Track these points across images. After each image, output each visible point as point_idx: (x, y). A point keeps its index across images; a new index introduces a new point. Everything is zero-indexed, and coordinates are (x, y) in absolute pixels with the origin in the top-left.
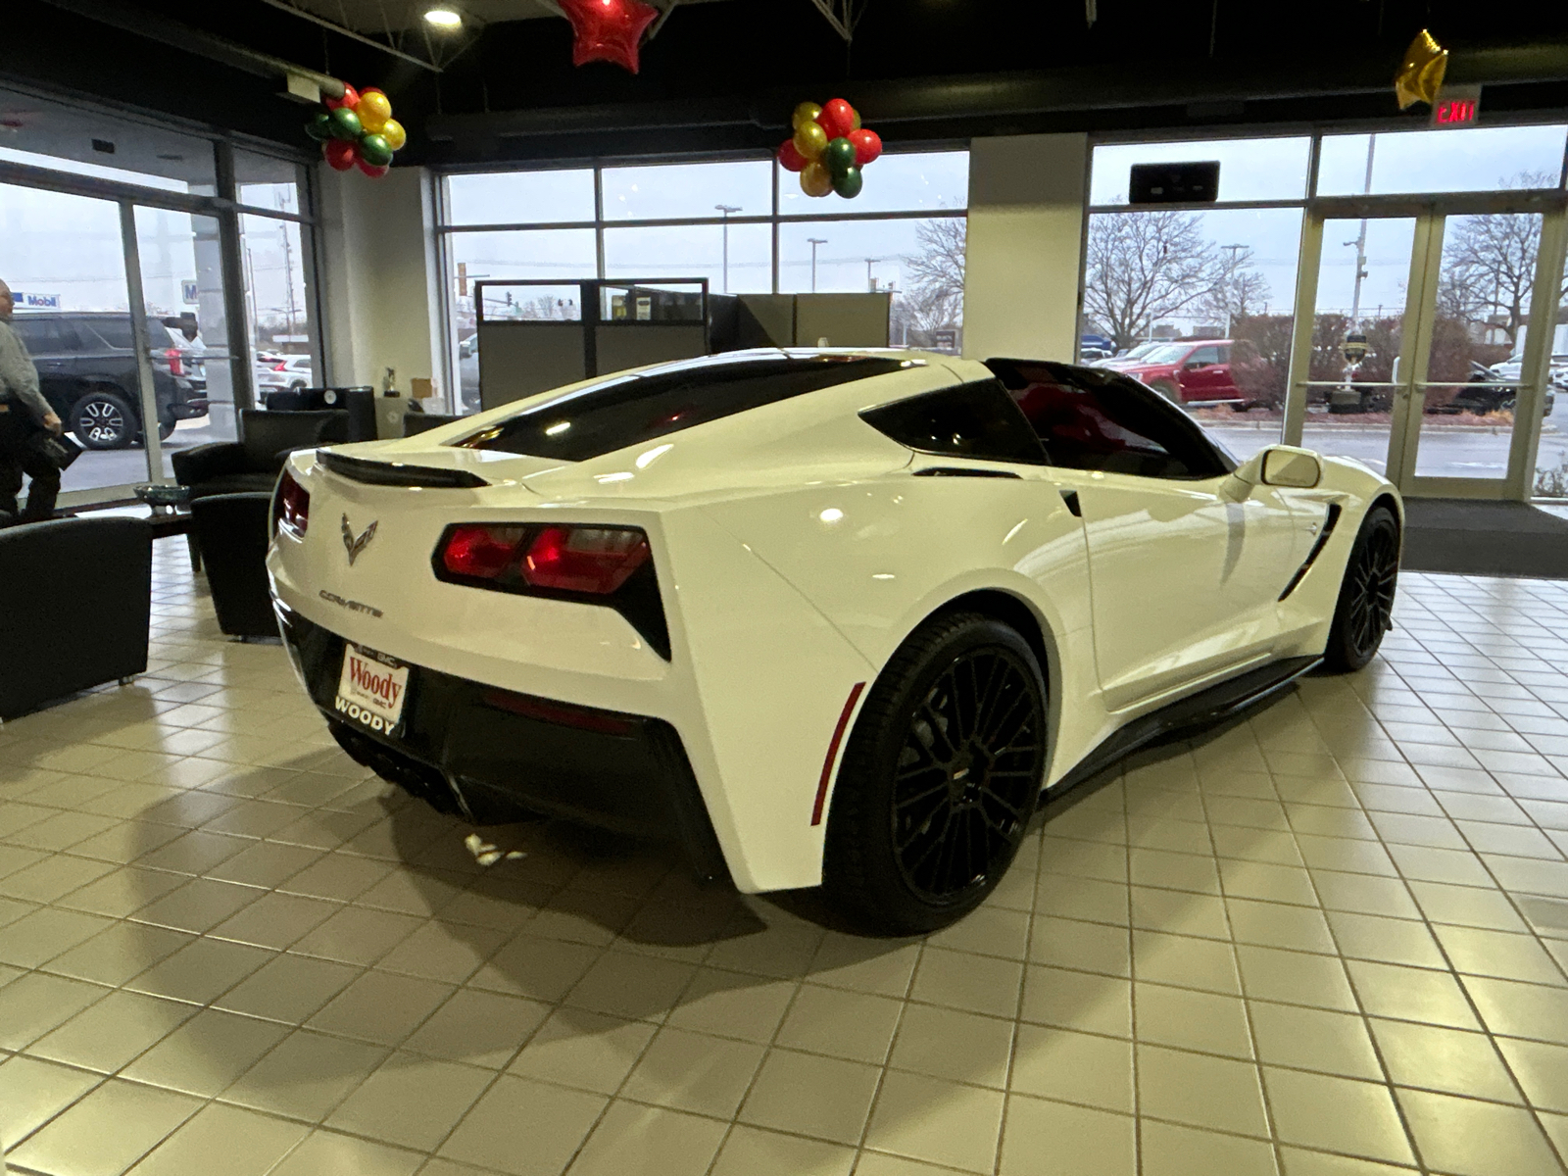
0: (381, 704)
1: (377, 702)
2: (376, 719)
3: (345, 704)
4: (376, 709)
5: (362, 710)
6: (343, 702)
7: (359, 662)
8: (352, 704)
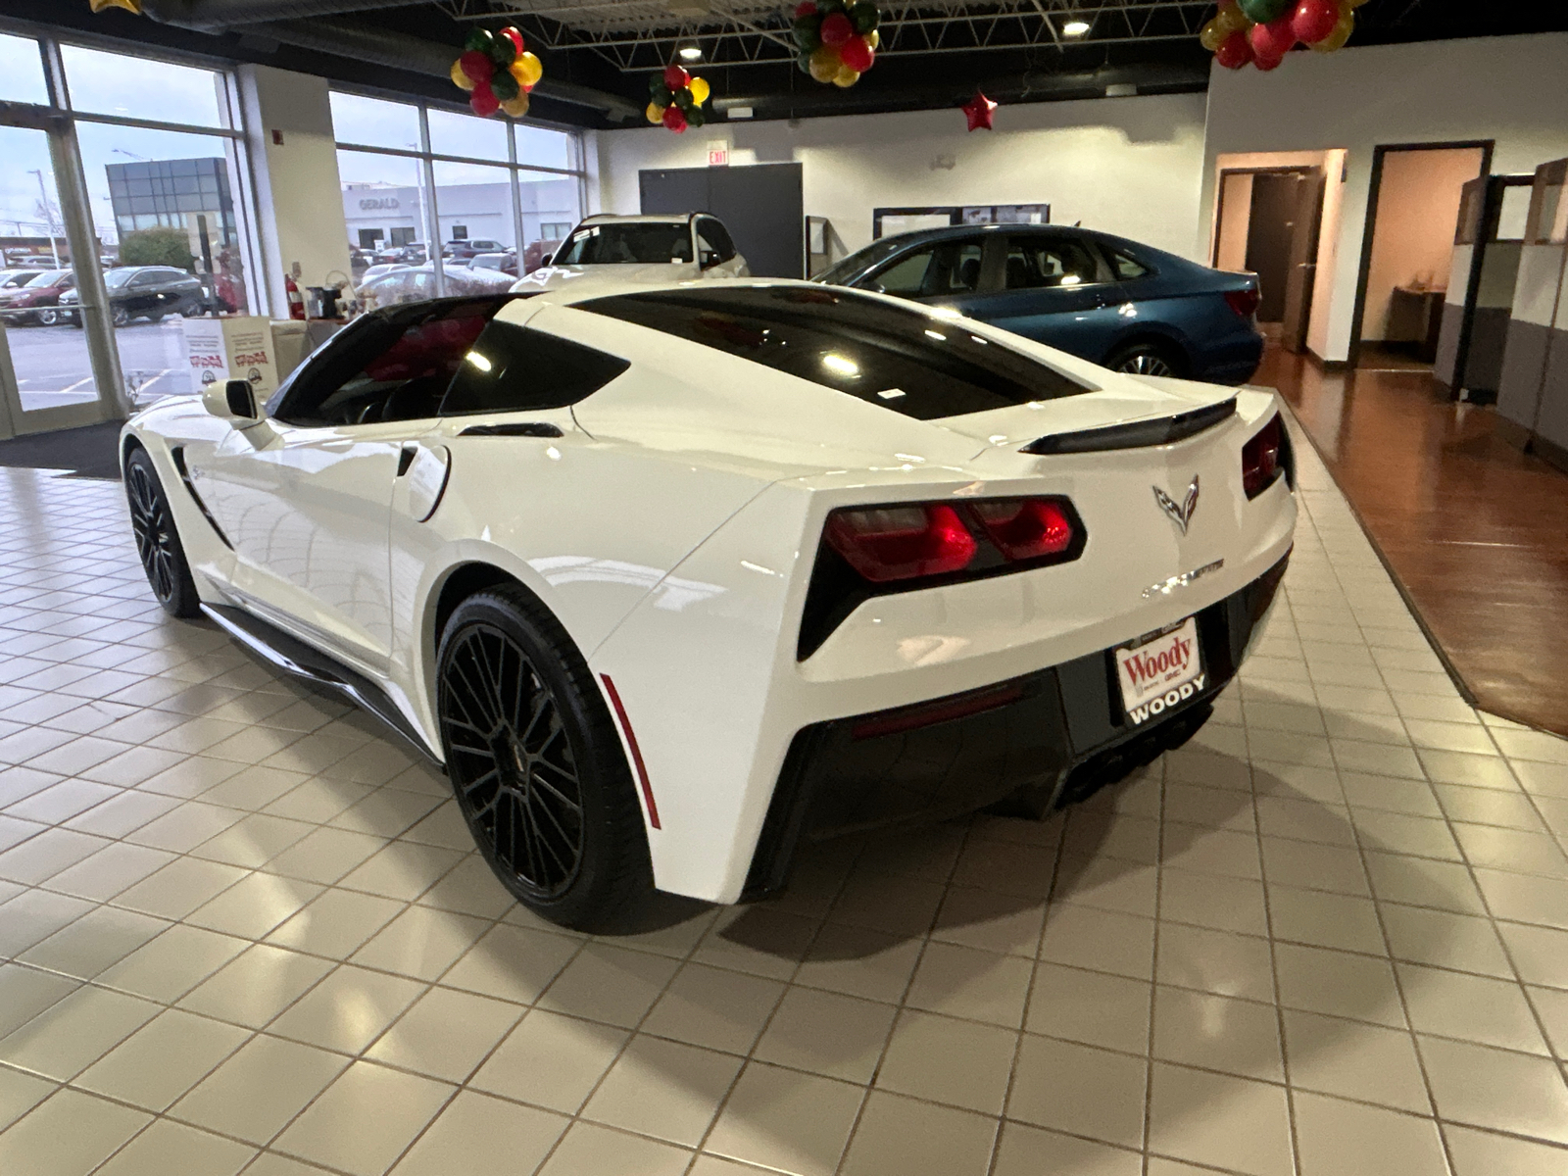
0: (1175, 674)
1: (1169, 677)
2: (1182, 690)
3: (1143, 710)
4: (1175, 682)
5: (1163, 697)
6: (1140, 711)
7: (1136, 659)
8: (1149, 703)
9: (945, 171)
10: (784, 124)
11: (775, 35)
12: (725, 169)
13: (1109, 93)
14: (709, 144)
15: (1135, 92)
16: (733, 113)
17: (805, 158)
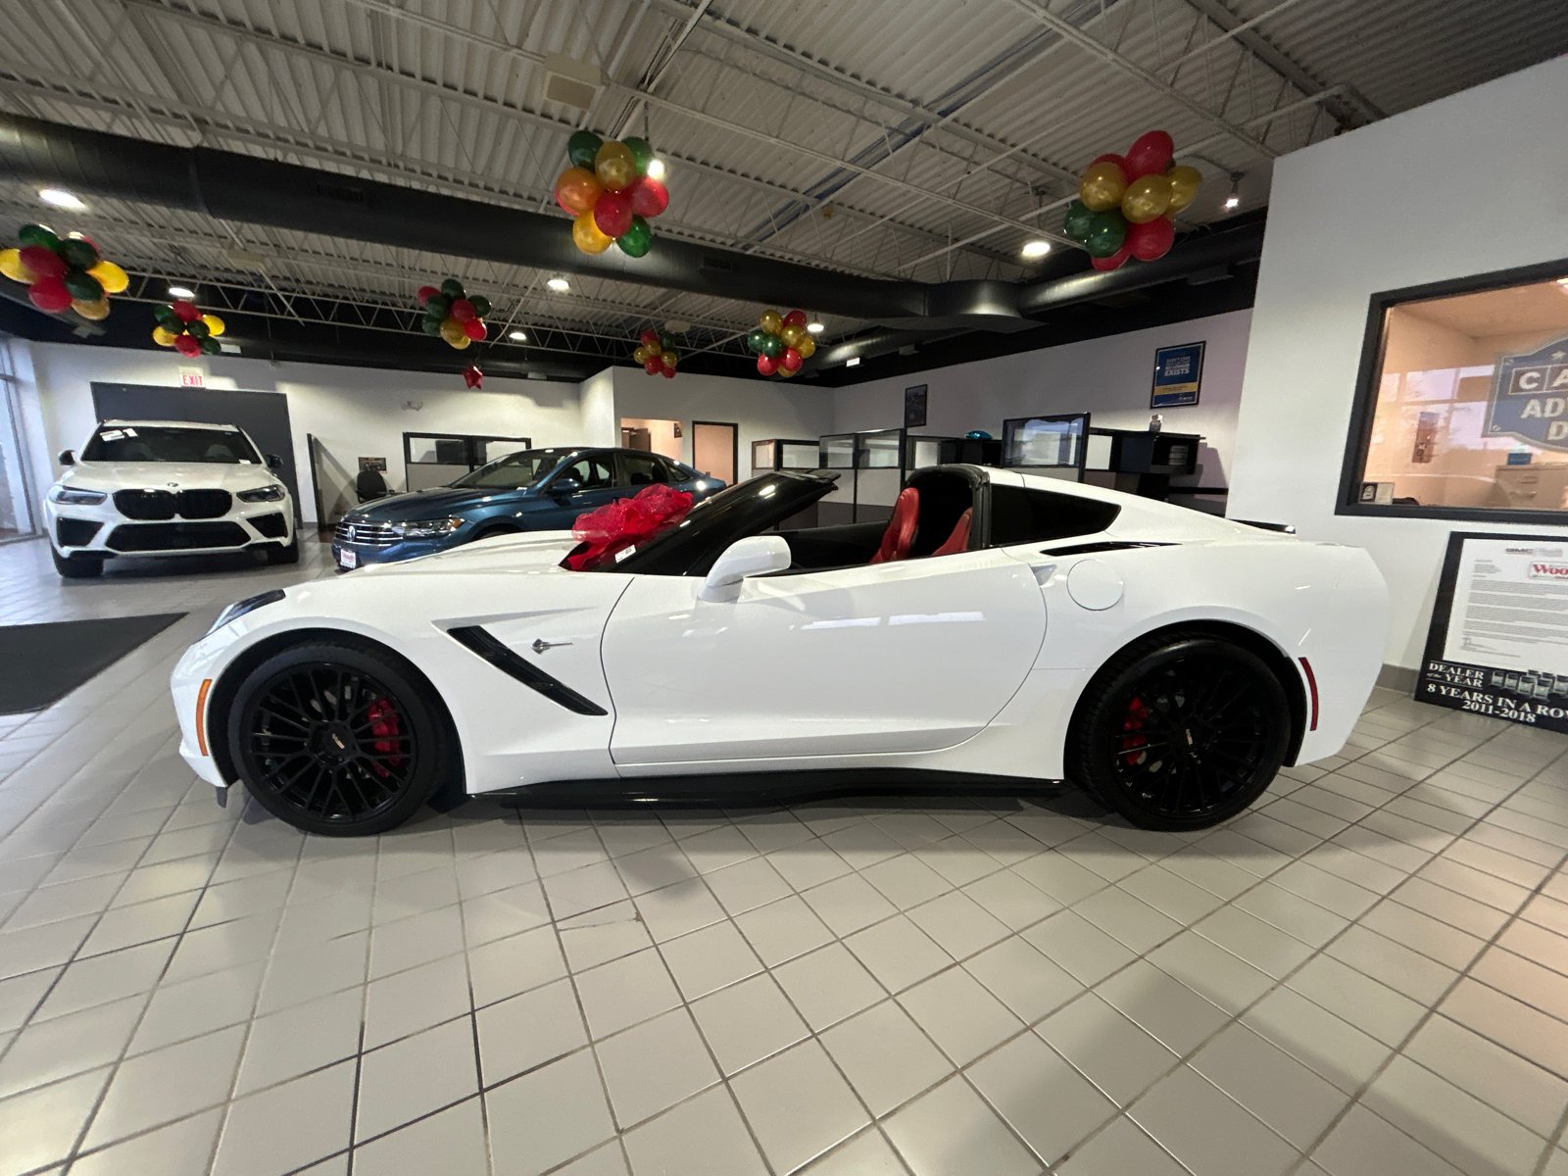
9: (415, 411)
10: (266, 363)
11: (284, 296)
12: (203, 391)
13: (530, 376)
14: (182, 369)
15: (545, 378)
16: (225, 348)
17: (285, 389)
